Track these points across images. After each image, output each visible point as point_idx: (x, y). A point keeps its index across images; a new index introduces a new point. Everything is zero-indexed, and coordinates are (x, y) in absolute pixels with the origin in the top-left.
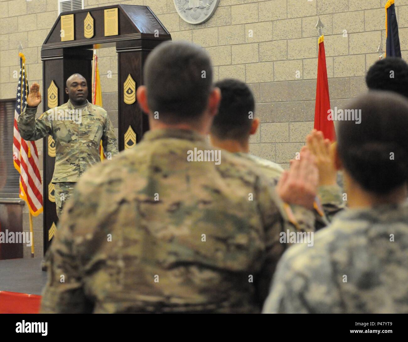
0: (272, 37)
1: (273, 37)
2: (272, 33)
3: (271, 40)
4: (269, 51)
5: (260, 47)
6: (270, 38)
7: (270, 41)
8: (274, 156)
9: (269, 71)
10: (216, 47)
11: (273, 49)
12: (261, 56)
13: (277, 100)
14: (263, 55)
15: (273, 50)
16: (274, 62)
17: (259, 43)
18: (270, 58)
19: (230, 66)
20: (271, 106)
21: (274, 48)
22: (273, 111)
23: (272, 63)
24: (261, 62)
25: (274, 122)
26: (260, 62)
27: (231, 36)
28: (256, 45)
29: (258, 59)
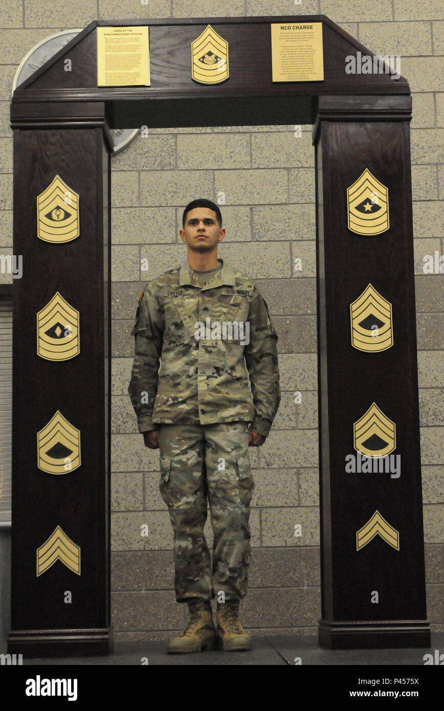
0: (286, 196)
1: (288, 198)
2: (288, 189)
3: (284, 202)
4: (278, 221)
5: (254, 213)
6: (283, 198)
7: (282, 204)
8: (292, 417)
9: (278, 259)
10: (132, 209)
11: (289, 219)
12: (257, 231)
13: (301, 312)
14: (263, 228)
15: (290, 221)
16: (292, 242)
17: (252, 207)
18: (281, 235)
19: (172, 246)
20: (285, 322)
21: (292, 218)
22: (289, 333)
23: (287, 244)
24: (257, 241)
25: (292, 352)
26: (255, 241)
27: (175, 190)
28: (245, 210)
29: (250, 236)
